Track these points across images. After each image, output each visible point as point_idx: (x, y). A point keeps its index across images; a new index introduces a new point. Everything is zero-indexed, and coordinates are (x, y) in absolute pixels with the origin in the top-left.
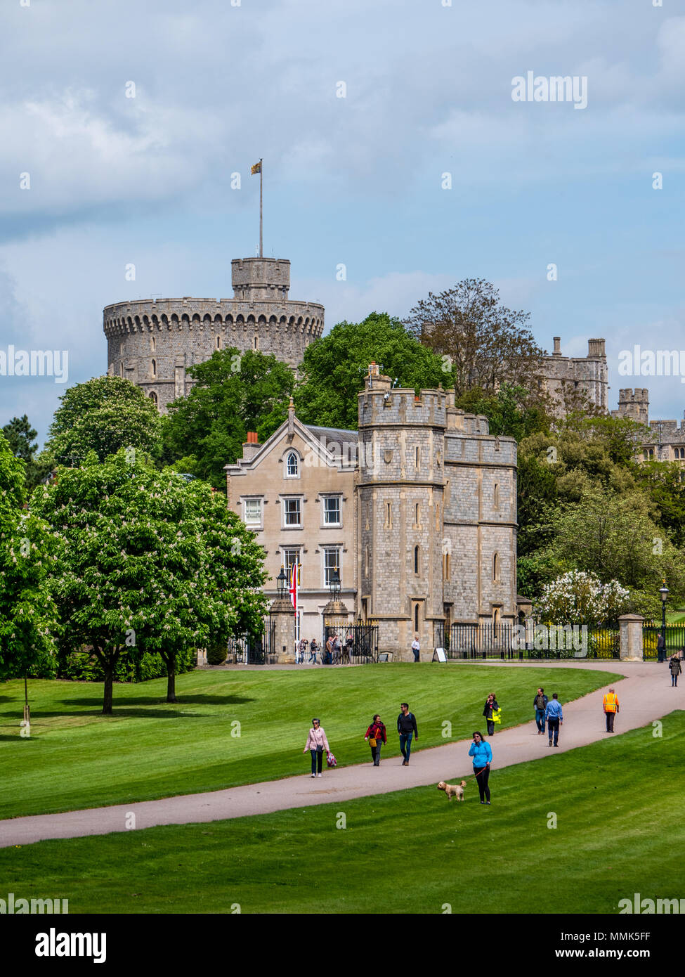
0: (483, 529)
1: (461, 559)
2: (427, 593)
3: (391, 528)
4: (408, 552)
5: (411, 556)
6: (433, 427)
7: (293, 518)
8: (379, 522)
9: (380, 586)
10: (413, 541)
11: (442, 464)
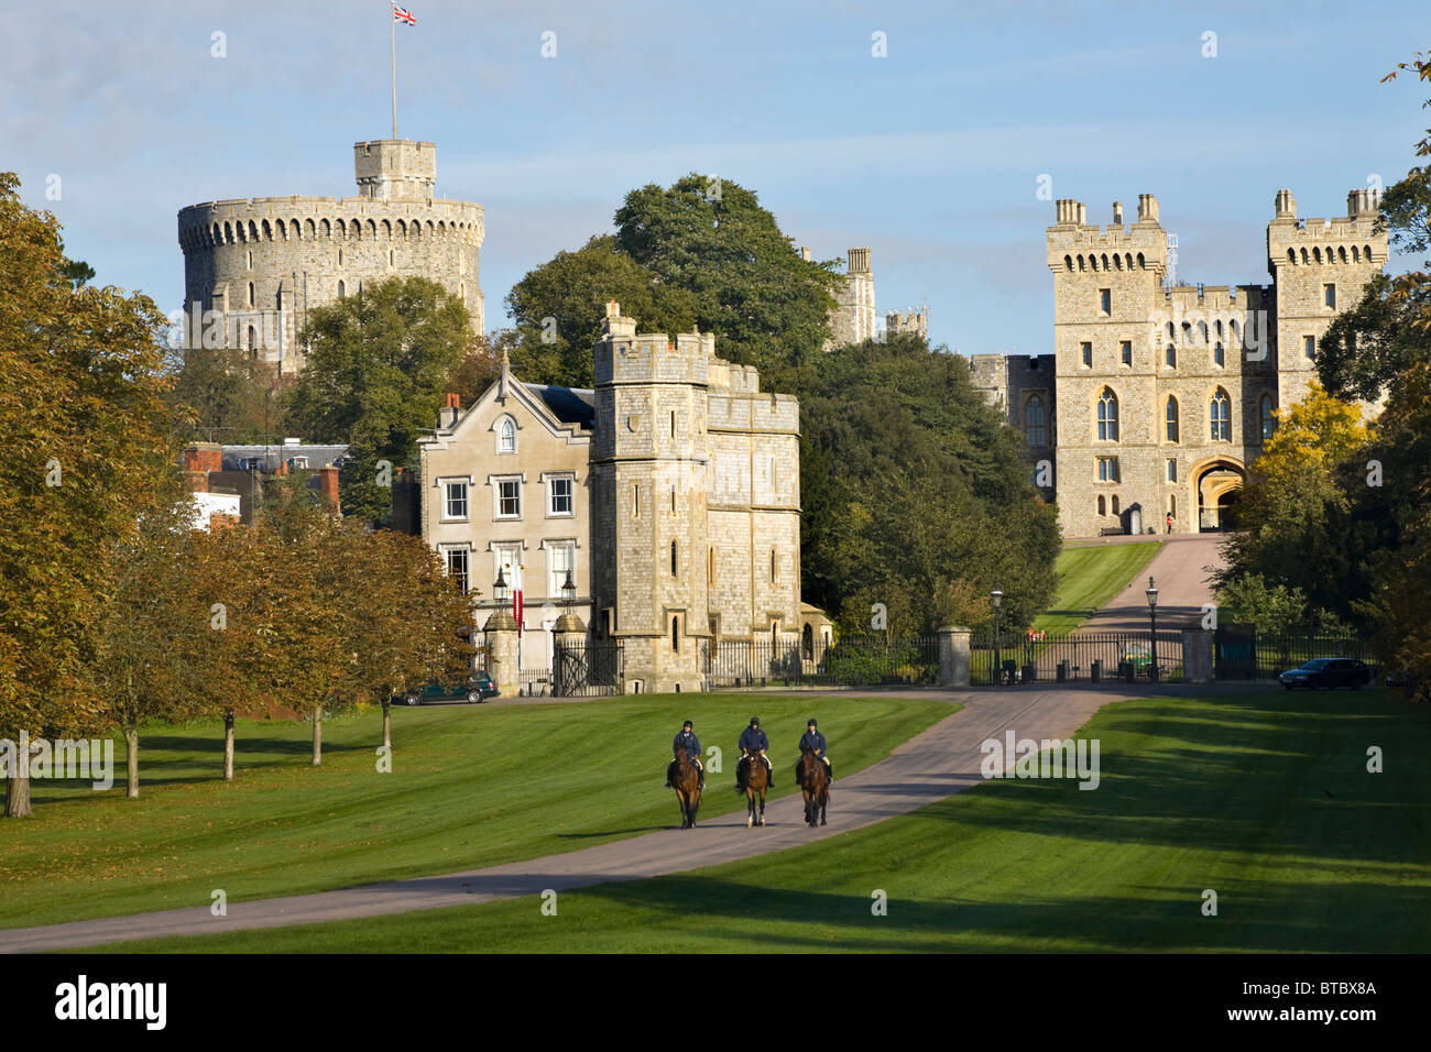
0: (758, 516)
1: (730, 556)
2: (688, 601)
3: (639, 517)
4: (662, 548)
5: (666, 554)
6: (693, 384)
7: (510, 506)
8: (624, 510)
9: (626, 593)
10: (669, 534)
11: (704, 431)
